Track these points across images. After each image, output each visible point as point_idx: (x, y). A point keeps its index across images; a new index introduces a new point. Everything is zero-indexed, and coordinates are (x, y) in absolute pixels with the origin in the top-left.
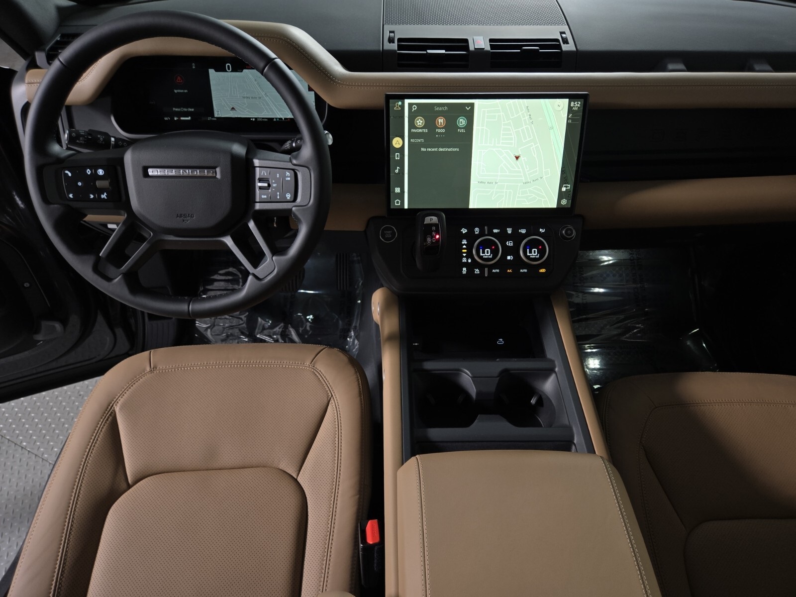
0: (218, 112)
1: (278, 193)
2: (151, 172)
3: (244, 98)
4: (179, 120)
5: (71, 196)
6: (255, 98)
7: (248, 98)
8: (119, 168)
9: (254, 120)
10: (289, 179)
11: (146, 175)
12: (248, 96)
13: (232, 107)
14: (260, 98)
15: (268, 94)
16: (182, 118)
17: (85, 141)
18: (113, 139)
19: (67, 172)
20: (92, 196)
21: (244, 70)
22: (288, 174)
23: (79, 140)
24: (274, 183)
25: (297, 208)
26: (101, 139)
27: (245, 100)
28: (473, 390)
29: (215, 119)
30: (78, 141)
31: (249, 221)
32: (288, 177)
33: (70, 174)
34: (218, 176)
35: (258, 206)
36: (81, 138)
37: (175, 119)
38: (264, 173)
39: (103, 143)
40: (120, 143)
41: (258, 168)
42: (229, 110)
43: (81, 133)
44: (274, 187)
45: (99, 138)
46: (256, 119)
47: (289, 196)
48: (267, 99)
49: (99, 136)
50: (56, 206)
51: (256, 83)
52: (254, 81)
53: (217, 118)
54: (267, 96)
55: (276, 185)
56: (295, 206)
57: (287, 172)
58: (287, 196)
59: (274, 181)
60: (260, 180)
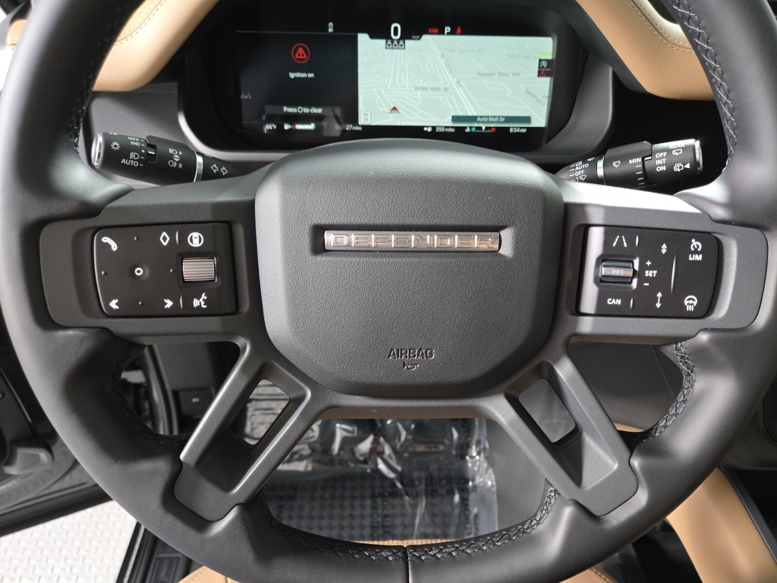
0: (366, 115)
1: (659, 295)
3: (417, 88)
4: (293, 131)
5: (114, 304)
6: (438, 89)
7: (424, 89)
9: (429, 130)
10: (699, 258)
12: (425, 85)
13: (393, 106)
14: (446, 89)
15: (462, 83)
16: (299, 127)
17: (139, 161)
18: (200, 160)
19: (106, 240)
20: (169, 304)
21: (425, 37)
22: (695, 243)
23: (127, 158)
24: (650, 268)
25: (715, 335)
26: (177, 158)
27: (419, 92)
29: (360, 129)
30: (123, 161)
31: (557, 360)
32: (696, 252)
33: (114, 247)
34: (507, 250)
35: (586, 326)
36: (132, 155)
37: (287, 127)
38: (620, 242)
39: (180, 166)
40: (215, 168)
41: (600, 229)
42: (388, 111)
43: (133, 143)
44: (648, 279)
45: (171, 157)
46: (434, 128)
47: (691, 303)
48: (459, 91)
49: (171, 151)
50: (71, 333)
51: (442, 61)
52: (440, 58)
53: (363, 126)
54: (461, 86)
55: (655, 272)
56: (706, 330)
57: (693, 241)
58: (686, 302)
59: (649, 263)
60: (603, 261)
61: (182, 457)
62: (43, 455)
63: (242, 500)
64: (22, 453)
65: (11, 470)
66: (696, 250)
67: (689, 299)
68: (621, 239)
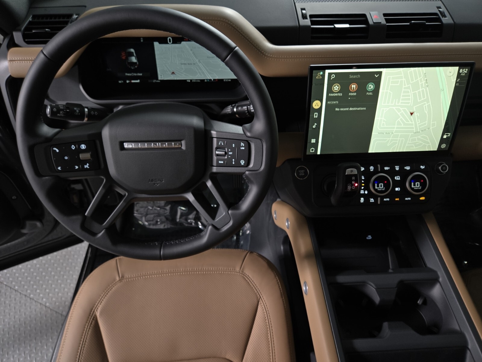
0: (161, 76)
1: (233, 160)
2: (126, 145)
3: (182, 64)
4: (130, 83)
5: (59, 168)
6: (191, 64)
7: (185, 64)
8: (98, 142)
9: (189, 81)
10: (243, 148)
11: (122, 148)
12: (185, 62)
13: (172, 71)
14: (194, 64)
15: (201, 61)
16: (133, 81)
17: (64, 114)
18: (86, 110)
19: (55, 149)
20: (77, 167)
21: (183, 43)
22: (242, 144)
23: (59, 113)
24: (230, 152)
25: (251, 172)
26: (78, 111)
27: (183, 65)
28: (377, 299)
29: (159, 81)
30: (58, 115)
31: (207, 181)
32: (242, 147)
33: (57, 151)
34: (184, 148)
35: (215, 169)
36: (61, 112)
37: (128, 82)
38: (221, 143)
39: (79, 114)
40: (92, 113)
41: (216, 139)
42: (170, 74)
43: (61, 108)
44: (230, 155)
45: (75, 111)
46: (191, 80)
47: (242, 162)
48: (200, 64)
49: (75, 109)
50: (47, 178)
51: (191, 52)
52: (190, 51)
53: (161, 80)
54: (201, 62)
55: (232, 153)
56: (248, 171)
57: (242, 143)
58: (241, 162)
59: (230, 150)
60: (217, 149)
61: (86, 214)
62: (38, 224)
63: (106, 227)
64: (28, 223)
65: (24, 231)
66: (242, 146)
67: (242, 161)
68: (221, 142)
